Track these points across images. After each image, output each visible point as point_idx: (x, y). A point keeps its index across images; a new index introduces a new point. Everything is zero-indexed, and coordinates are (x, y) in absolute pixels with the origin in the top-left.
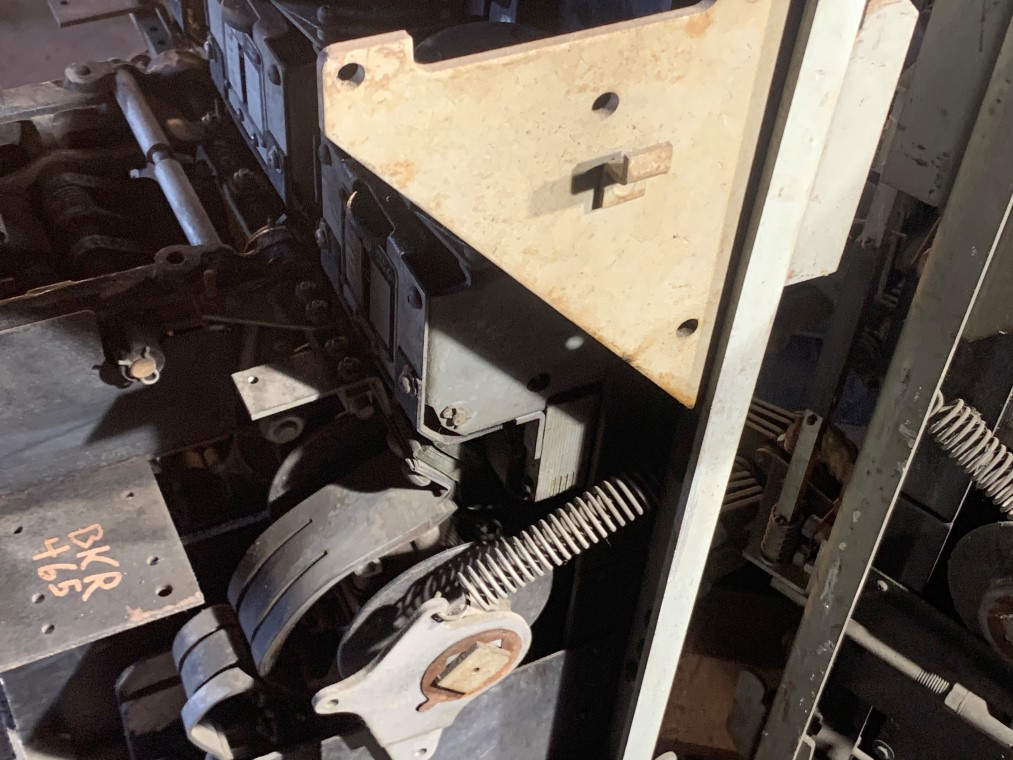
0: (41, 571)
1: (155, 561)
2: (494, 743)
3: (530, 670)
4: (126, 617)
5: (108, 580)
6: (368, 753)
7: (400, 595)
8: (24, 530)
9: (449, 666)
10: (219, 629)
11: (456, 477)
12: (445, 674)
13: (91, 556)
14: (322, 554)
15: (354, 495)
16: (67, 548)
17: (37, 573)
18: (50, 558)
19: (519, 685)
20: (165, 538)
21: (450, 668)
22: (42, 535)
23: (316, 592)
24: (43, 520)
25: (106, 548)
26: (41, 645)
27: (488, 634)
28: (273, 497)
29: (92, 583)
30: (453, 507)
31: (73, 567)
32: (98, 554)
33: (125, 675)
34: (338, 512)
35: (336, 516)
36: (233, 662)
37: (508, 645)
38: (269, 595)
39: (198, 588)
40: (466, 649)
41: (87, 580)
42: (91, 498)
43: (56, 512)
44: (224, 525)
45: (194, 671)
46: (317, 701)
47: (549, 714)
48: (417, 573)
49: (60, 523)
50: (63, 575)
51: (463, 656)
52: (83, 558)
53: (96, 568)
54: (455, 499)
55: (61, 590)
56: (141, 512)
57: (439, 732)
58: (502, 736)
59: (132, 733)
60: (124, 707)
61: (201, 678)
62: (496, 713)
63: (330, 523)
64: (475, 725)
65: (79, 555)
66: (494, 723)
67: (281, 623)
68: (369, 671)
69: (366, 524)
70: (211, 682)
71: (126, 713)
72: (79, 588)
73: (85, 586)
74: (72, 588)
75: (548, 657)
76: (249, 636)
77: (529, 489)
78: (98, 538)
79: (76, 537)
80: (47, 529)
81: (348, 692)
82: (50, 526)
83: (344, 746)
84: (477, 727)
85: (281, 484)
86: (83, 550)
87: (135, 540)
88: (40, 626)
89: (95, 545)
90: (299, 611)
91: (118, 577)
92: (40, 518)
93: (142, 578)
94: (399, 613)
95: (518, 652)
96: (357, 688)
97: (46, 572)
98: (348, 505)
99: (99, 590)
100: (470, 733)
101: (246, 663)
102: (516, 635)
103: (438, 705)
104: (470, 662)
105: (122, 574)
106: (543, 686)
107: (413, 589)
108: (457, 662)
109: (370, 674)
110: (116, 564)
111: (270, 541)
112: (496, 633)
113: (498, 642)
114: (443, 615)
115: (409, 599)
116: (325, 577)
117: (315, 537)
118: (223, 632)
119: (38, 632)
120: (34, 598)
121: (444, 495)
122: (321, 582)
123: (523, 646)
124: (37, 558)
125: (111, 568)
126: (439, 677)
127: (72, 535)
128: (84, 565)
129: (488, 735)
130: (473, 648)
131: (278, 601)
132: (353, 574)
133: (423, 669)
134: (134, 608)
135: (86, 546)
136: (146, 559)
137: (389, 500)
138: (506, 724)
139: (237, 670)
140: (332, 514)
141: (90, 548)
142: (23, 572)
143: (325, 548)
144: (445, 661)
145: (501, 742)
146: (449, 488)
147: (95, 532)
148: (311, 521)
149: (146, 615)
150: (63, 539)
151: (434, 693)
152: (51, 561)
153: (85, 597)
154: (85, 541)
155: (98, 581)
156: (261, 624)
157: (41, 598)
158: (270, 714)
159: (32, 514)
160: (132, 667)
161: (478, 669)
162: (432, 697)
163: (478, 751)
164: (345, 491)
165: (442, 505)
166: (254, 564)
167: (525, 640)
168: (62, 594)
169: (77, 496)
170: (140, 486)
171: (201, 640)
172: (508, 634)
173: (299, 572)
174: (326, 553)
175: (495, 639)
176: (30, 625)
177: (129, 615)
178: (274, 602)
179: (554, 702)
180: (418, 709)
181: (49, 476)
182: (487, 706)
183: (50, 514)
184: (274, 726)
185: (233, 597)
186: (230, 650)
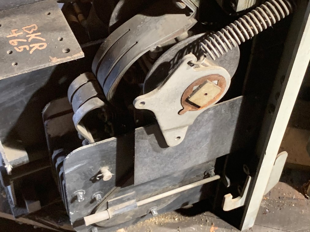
0: (10, 42)
1: (61, 40)
2: (209, 140)
3: (227, 104)
4: (50, 60)
5: (40, 46)
6: (155, 137)
7: (172, 57)
8: (2, 25)
9: (194, 91)
10: (88, 81)
11: (197, 5)
12: (192, 95)
13: (33, 36)
14: (135, 43)
15: (149, 18)
16: (22, 33)
17: (8, 42)
18: (14, 37)
19: (221, 111)
20: (65, 30)
21: (194, 92)
22: (10, 28)
23: (133, 59)
24: (11, 22)
25: (40, 34)
26: (12, 70)
27: (212, 76)
28: (111, 24)
29: (34, 47)
30: (195, 21)
31: (25, 41)
32: (36, 36)
33: (47, 107)
34: (142, 25)
35: (141, 27)
36: (95, 95)
37: (220, 84)
38: (111, 63)
39: (81, 50)
40: (201, 83)
41: (31, 46)
42: (32, 14)
43: (16, 19)
44: (88, 43)
45: (78, 99)
46: (135, 102)
47: (233, 129)
48: (180, 46)
49: (18, 23)
50: (20, 44)
51: (200, 87)
52: (29, 37)
53: (35, 41)
54: (196, 18)
55: (20, 49)
56: (54, 20)
57: (186, 129)
58: (212, 137)
59: (49, 135)
60: (46, 123)
61: (81, 102)
62: (210, 124)
63: (138, 30)
64: (201, 130)
65: (27, 36)
66: (209, 130)
67: (117, 74)
68: (159, 89)
69: (155, 29)
70: (85, 103)
71: (47, 125)
72: (28, 49)
73: (31, 48)
74: (25, 49)
75: (235, 99)
76: (102, 84)
77: (233, 5)
78: (35, 30)
79: (25, 29)
80: (12, 25)
81: (149, 98)
82: (14, 24)
83: (145, 132)
84: (202, 131)
85: (115, 17)
86: (29, 34)
87: (52, 31)
88: (11, 63)
89: (34, 32)
90: (125, 68)
91: (45, 45)
92: (9, 21)
93: (56, 45)
94: (171, 67)
95: (224, 89)
96: (154, 97)
97: (13, 42)
98: (147, 22)
99: (37, 49)
100: (199, 134)
101: (101, 95)
102: (225, 79)
103: (188, 112)
104: (203, 90)
105: (47, 44)
106: (232, 113)
107: (178, 55)
108: (198, 89)
109: (159, 90)
110: (44, 40)
111: (111, 40)
112: (216, 76)
113: (216, 82)
114: (193, 62)
115: (176, 60)
116: (137, 52)
117: (132, 36)
118: (90, 83)
119: (11, 65)
120: (8, 52)
121: (191, 15)
122: (135, 54)
123: (227, 85)
124: (8, 37)
125: (42, 41)
126: (189, 96)
127: (24, 28)
128: (30, 40)
129: (206, 136)
130: (205, 82)
131: (116, 64)
132: (149, 51)
133: (183, 91)
134: (53, 57)
135: (30, 32)
136: (58, 38)
137: (165, 19)
138: (214, 131)
139: (97, 98)
140: (139, 26)
141: (32, 33)
142: (3, 42)
143: (137, 40)
144: (192, 88)
145: (211, 140)
146: (194, 11)
147: (34, 27)
148: (129, 30)
149: (59, 60)
150: (19, 29)
151: (186, 105)
152: (14, 38)
153: (31, 52)
154: (30, 31)
155: (36, 46)
156: (107, 77)
157: (11, 53)
158: (110, 124)
159: (5, 20)
160: (50, 103)
161: (206, 94)
162: (185, 107)
163: (201, 144)
164: (145, 17)
165: (190, 20)
166: (104, 51)
167: (228, 83)
168: (20, 51)
169: (25, 13)
170: (53, 10)
171: (80, 87)
172: (221, 78)
173: (125, 51)
174: (137, 43)
175: (215, 80)
176: (7, 62)
177: (51, 60)
178: (114, 65)
179: (235, 122)
180: (179, 113)
181: (12, 4)
182: (206, 121)
183: (13, 20)
184: (112, 129)
185: (94, 68)
186: (94, 90)
